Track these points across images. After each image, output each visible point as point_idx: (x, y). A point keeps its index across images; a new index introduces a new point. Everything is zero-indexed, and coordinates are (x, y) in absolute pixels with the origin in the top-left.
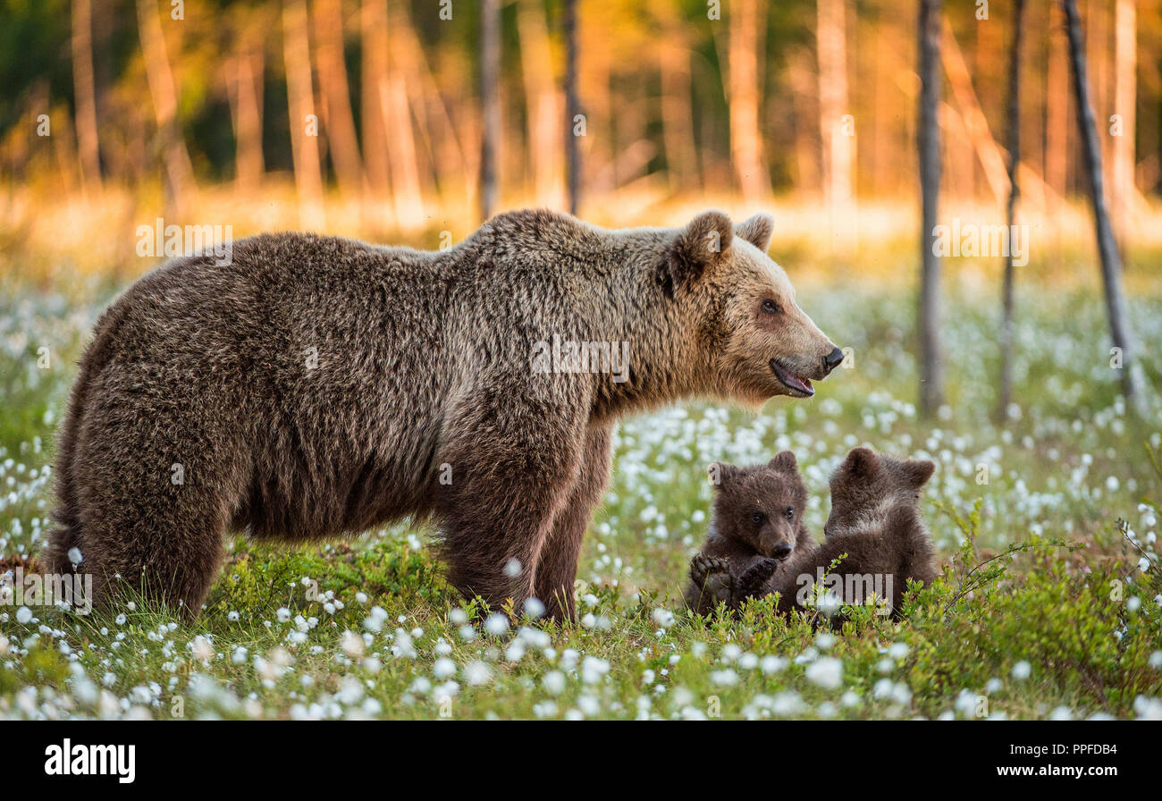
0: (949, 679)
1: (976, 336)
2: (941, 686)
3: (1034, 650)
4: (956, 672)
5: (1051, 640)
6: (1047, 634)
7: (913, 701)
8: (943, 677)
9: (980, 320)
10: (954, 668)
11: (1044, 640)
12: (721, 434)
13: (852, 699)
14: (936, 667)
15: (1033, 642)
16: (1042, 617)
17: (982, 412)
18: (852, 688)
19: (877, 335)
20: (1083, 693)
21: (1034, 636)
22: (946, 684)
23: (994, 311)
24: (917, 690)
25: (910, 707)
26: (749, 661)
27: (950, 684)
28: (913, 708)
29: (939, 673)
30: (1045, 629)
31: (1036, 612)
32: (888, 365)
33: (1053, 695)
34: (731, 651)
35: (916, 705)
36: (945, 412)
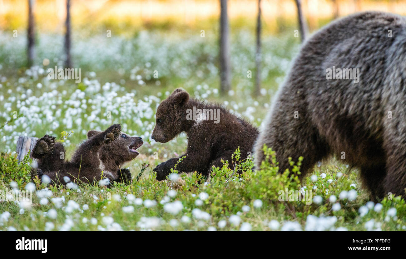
0: (228, 208)
1: (245, 59)
2: (225, 212)
3: (265, 196)
4: (231, 206)
5: (272, 192)
6: (270, 189)
7: (212, 219)
8: (225, 208)
9: (247, 52)
10: (230, 204)
11: (269, 192)
12: (131, 103)
13: (186, 219)
14: (222, 204)
15: (264, 193)
16: (268, 182)
17: (247, 92)
18: (186, 213)
19: (203, 59)
20: (286, 214)
21: (265, 190)
22: (226, 211)
23: (253, 48)
24: (214, 214)
25: (211, 221)
26: (139, 201)
27: (228, 210)
28: (212, 222)
29: (224, 206)
30: (269, 187)
31: (265, 179)
32: (207, 72)
33: (274, 215)
34: (131, 197)
35: (214, 220)
36: (231, 93)
